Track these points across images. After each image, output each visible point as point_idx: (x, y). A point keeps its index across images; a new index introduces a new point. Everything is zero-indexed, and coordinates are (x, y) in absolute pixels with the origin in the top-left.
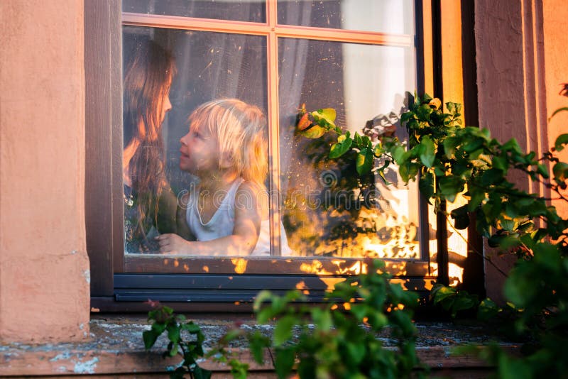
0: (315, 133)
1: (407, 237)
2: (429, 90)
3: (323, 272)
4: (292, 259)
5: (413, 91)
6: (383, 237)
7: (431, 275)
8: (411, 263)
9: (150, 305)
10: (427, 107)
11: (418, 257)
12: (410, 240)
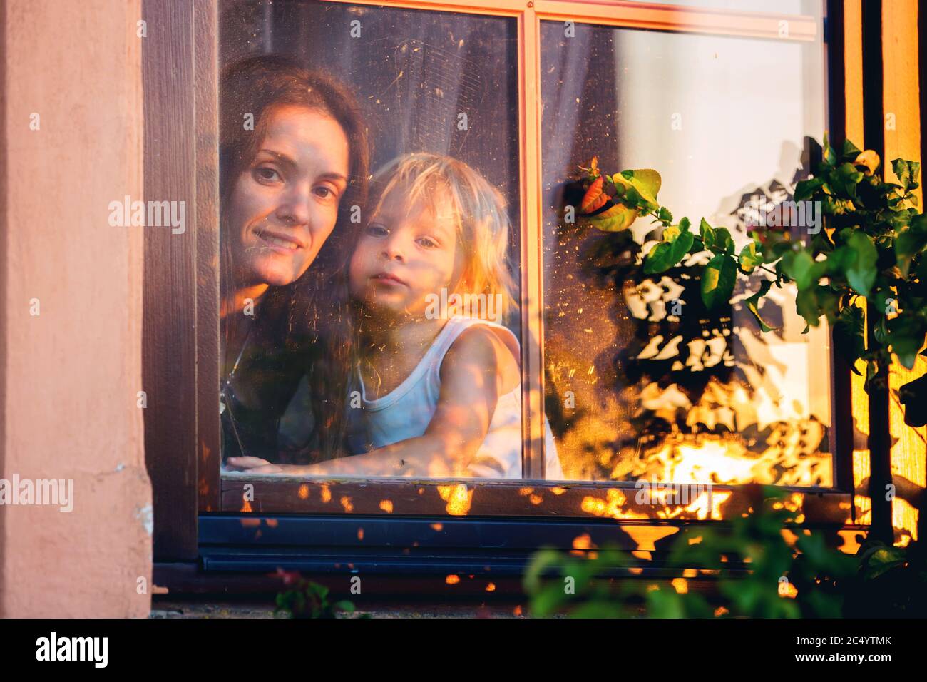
0: (617, 219)
1: (802, 444)
2: (855, 133)
3: (629, 515)
4: (567, 486)
5: (821, 136)
6: (752, 443)
7: (856, 522)
8: (814, 494)
9: (281, 581)
10: (851, 168)
11: (828, 482)
12: (809, 450)
